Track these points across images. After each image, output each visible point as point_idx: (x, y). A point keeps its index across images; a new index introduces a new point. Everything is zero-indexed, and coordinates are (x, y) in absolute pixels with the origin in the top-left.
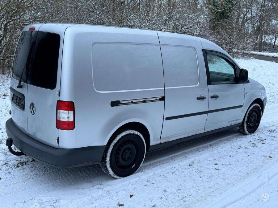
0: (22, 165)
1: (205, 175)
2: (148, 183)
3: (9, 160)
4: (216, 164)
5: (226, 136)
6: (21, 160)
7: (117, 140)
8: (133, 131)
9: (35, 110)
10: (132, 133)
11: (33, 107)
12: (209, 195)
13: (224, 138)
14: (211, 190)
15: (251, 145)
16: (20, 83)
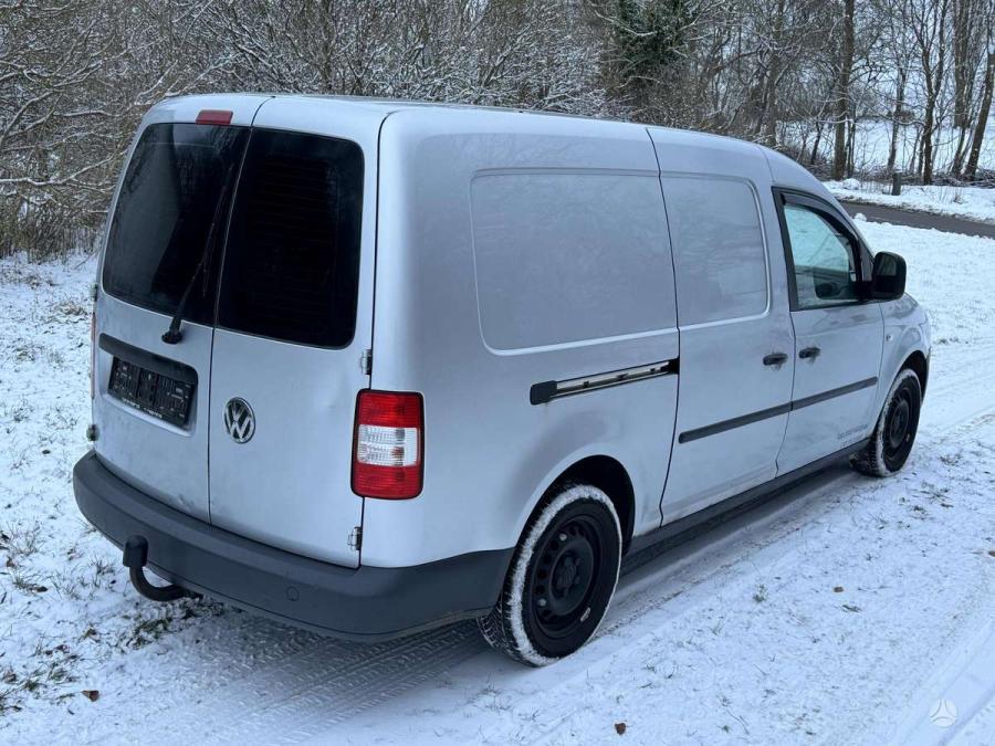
0: (153, 634)
1: (826, 631)
2: (653, 677)
3: (94, 616)
4: (838, 590)
5: (820, 486)
6: (140, 616)
7: (545, 526)
8: (587, 488)
9: (252, 428)
10: (586, 496)
11: (245, 414)
12: (877, 705)
13: (814, 494)
14: (873, 686)
15: (913, 513)
16: (176, 325)
